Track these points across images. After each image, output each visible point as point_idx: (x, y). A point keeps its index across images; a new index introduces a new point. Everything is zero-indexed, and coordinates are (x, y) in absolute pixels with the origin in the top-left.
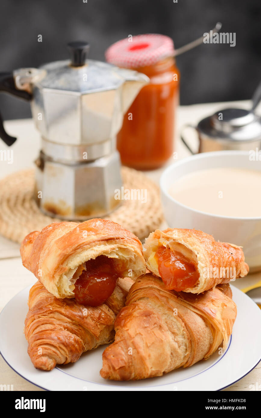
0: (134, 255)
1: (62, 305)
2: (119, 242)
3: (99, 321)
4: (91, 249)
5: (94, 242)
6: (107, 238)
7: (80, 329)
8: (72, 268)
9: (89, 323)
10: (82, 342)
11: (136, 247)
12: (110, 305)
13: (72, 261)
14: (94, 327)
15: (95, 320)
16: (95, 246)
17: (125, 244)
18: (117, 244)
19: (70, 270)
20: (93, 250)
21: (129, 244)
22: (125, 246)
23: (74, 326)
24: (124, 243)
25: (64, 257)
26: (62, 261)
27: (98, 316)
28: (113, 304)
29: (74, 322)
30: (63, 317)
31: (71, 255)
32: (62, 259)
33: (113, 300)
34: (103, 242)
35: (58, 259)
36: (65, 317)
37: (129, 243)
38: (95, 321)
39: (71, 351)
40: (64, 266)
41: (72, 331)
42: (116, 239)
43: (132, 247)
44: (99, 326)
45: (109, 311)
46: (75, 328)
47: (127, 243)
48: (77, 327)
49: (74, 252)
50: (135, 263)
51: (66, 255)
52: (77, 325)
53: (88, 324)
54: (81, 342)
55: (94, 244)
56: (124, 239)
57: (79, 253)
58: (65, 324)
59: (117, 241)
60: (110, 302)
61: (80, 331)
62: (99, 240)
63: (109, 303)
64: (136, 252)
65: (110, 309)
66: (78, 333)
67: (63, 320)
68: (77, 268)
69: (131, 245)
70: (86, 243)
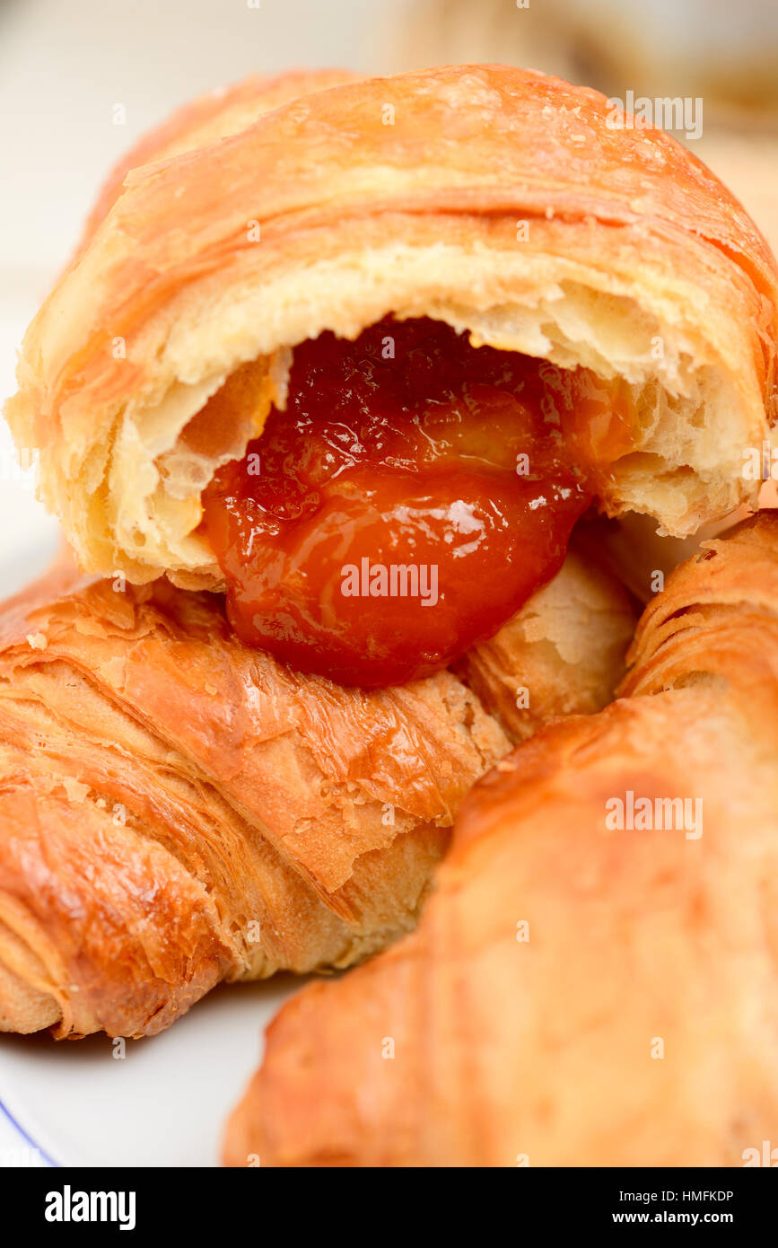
0: (682, 356)
1: (128, 631)
2: (576, 244)
3: (364, 782)
4: (345, 258)
5: (377, 214)
6: (483, 203)
7: (205, 815)
8: (182, 378)
9: (277, 787)
10: (212, 911)
11: (700, 300)
12: (492, 685)
13: (195, 326)
14: (313, 819)
15: (327, 766)
16: (378, 243)
17: (620, 266)
18: (560, 261)
19: (176, 388)
20: (354, 267)
21: (651, 275)
22: (623, 277)
23: (173, 785)
24: (617, 254)
25: (140, 290)
26: (122, 316)
27: (358, 749)
28: (507, 680)
29: (170, 758)
30: (103, 710)
31: (193, 279)
32: (122, 297)
33: (513, 658)
34: (451, 222)
35: (99, 294)
36: (116, 714)
37: (654, 263)
38: (326, 777)
39: (83, 958)
40: (142, 351)
41: (146, 821)
42: (559, 216)
43: (671, 296)
44: (353, 822)
45: (468, 723)
46: (173, 798)
47: (643, 261)
48: (193, 798)
49: (212, 264)
50: (697, 420)
51: (156, 275)
52: (192, 786)
53: (265, 790)
54: (197, 906)
55: (370, 226)
56: (622, 232)
57: (252, 278)
58: (106, 763)
59: (568, 233)
60: (494, 668)
61: (207, 828)
62: (416, 206)
63: (488, 670)
64: (693, 334)
65: (479, 713)
66: (191, 838)
67: (93, 733)
68: (221, 381)
69: (664, 282)
70: (314, 212)
